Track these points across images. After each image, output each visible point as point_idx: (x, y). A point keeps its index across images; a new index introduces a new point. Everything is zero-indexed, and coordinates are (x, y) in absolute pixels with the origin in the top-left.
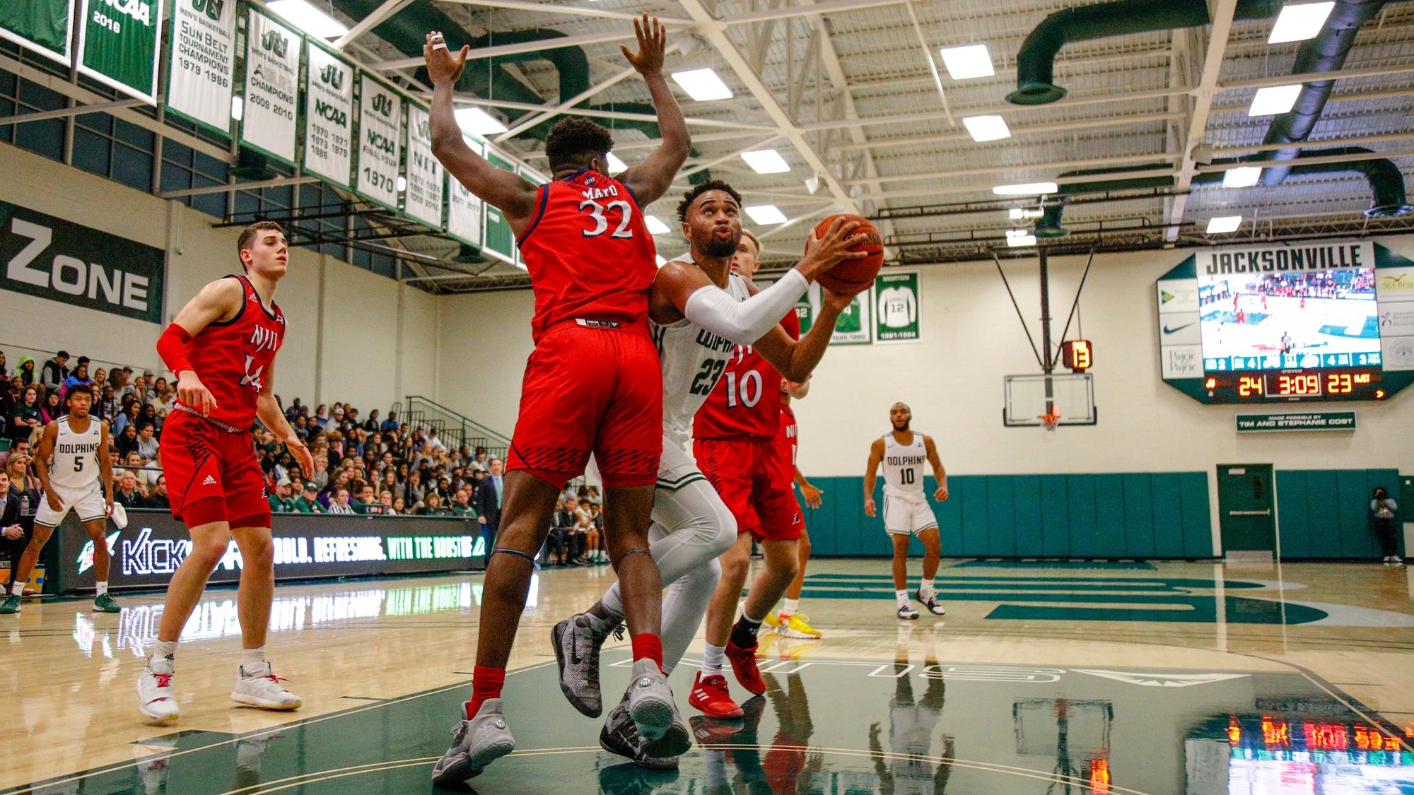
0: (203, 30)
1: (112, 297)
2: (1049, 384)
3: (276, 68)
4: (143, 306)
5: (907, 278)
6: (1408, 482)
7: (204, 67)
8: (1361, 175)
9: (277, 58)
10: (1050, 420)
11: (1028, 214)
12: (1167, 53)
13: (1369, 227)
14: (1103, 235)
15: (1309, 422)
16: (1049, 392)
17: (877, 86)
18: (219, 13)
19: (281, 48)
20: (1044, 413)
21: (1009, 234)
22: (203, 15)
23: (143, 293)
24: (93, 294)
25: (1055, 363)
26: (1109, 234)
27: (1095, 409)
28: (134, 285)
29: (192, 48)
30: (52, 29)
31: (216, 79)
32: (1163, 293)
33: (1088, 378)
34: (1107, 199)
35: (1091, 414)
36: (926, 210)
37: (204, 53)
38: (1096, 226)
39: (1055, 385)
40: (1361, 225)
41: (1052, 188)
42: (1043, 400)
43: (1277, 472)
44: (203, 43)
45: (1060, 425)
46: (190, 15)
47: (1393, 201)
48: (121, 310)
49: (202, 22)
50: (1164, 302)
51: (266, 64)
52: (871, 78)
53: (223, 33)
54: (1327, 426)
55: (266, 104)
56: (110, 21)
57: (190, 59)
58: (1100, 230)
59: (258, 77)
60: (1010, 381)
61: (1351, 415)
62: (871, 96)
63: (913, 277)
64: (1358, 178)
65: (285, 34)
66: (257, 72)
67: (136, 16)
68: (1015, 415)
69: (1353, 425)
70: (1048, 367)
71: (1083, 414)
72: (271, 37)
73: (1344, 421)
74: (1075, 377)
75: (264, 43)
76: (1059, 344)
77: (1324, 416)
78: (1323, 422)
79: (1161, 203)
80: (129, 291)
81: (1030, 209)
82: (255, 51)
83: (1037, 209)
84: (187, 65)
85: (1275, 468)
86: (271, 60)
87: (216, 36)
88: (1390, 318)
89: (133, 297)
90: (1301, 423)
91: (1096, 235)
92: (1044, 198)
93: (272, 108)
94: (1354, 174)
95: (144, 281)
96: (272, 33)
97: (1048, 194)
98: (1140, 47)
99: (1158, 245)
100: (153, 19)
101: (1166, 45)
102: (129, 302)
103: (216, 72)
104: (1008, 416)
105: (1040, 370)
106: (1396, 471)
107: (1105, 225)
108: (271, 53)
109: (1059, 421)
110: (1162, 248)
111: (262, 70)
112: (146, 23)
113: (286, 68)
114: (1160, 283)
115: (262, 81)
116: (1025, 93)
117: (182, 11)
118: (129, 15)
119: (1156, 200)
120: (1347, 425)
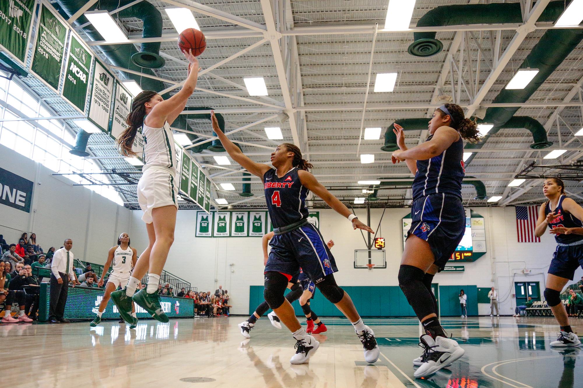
0: (102, 89)
1: (12, 200)
2: (370, 252)
3: (123, 108)
4: (23, 205)
5: (316, 213)
6: (480, 290)
7: (102, 103)
8: (473, 186)
9: (124, 104)
10: (370, 266)
11: (368, 192)
12: (418, 139)
13: (469, 204)
14: (389, 201)
15: (450, 269)
16: (370, 256)
17: (319, 142)
18: (108, 83)
19: (125, 100)
20: (368, 263)
21: (356, 199)
22: (102, 83)
23: (24, 199)
24: (4, 198)
25: (372, 246)
26: (391, 201)
27: (386, 262)
28: (21, 196)
29: (98, 95)
30: (54, 78)
31: (104, 109)
32: (404, 223)
33: (383, 251)
34: (396, 188)
35: (385, 265)
36: (332, 188)
37: (102, 98)
38: (387, 198)
39: (372, 254)
40: (467, 203)
41: (378, 182)
42: (367, 259)
43: (440, 286)
44: (102, 94)
45: (374, 268)
46: (99, 82)
47: (483, 195)
48: (14, 205)
49: (102, 86)
50: (405, 226)
51: (121, 106)
52: (317, 139)
53: (108, 91)
54: (456, 270)
55: (119, 122)
56: (73, 79)
57: (97, 100)
58: (388, 199)
59: (118, 110)
60: (356, 251)
61: (463, 267)
62: (315, 145)
63: (318, 213)
64: (472, 187)
65: (127, 95)
66: (117, 108)
67: (82, 79)
68: (358, 264)
69: (464, 270)
70: (370, 247)
71: (382, 264)
72: (123, 96)
73: (461, 269)
74: (379, 251)
75: (121, 98)
76: (373, 239)
77: (456, 267)
78: (455, 269)
79: (406, 191)
80: (18, 198)
81: (370, 190)
82: (118, 100)
83: (371, 190)
84: (96, 101)
85: (439, 285)
86: (122, 105)
87: (106, 92)
88: (475, 234)
89: (20, 201)
90: (448, 269)
91: (386, 201)
92: (374, 186)
93: (121, 124)
94: (471, 185)
95: (24, 194)
96: (123, 94)
97: (376, 185)
98: (410, 136)
99: (402, 206)
100: (87, 81)
101: (419, 137)
102: (18, 203)
103: (105, 106)
104: (356, 265)
105: (366, 248)
106: (476, 286)
107: (390, 198)
108: (122, 102)
109: (373, 266)
110: (404, 208)
111: (119, 108)
112: (85, 82)
113: (126, 109)
114: (403, 219)
115: (119, 112)
116: (387, 147)
117: (96, 80)
118: (80, 78)
119: (404, 190)
120: (462, 270)
